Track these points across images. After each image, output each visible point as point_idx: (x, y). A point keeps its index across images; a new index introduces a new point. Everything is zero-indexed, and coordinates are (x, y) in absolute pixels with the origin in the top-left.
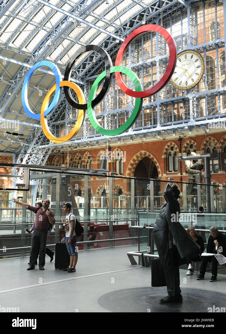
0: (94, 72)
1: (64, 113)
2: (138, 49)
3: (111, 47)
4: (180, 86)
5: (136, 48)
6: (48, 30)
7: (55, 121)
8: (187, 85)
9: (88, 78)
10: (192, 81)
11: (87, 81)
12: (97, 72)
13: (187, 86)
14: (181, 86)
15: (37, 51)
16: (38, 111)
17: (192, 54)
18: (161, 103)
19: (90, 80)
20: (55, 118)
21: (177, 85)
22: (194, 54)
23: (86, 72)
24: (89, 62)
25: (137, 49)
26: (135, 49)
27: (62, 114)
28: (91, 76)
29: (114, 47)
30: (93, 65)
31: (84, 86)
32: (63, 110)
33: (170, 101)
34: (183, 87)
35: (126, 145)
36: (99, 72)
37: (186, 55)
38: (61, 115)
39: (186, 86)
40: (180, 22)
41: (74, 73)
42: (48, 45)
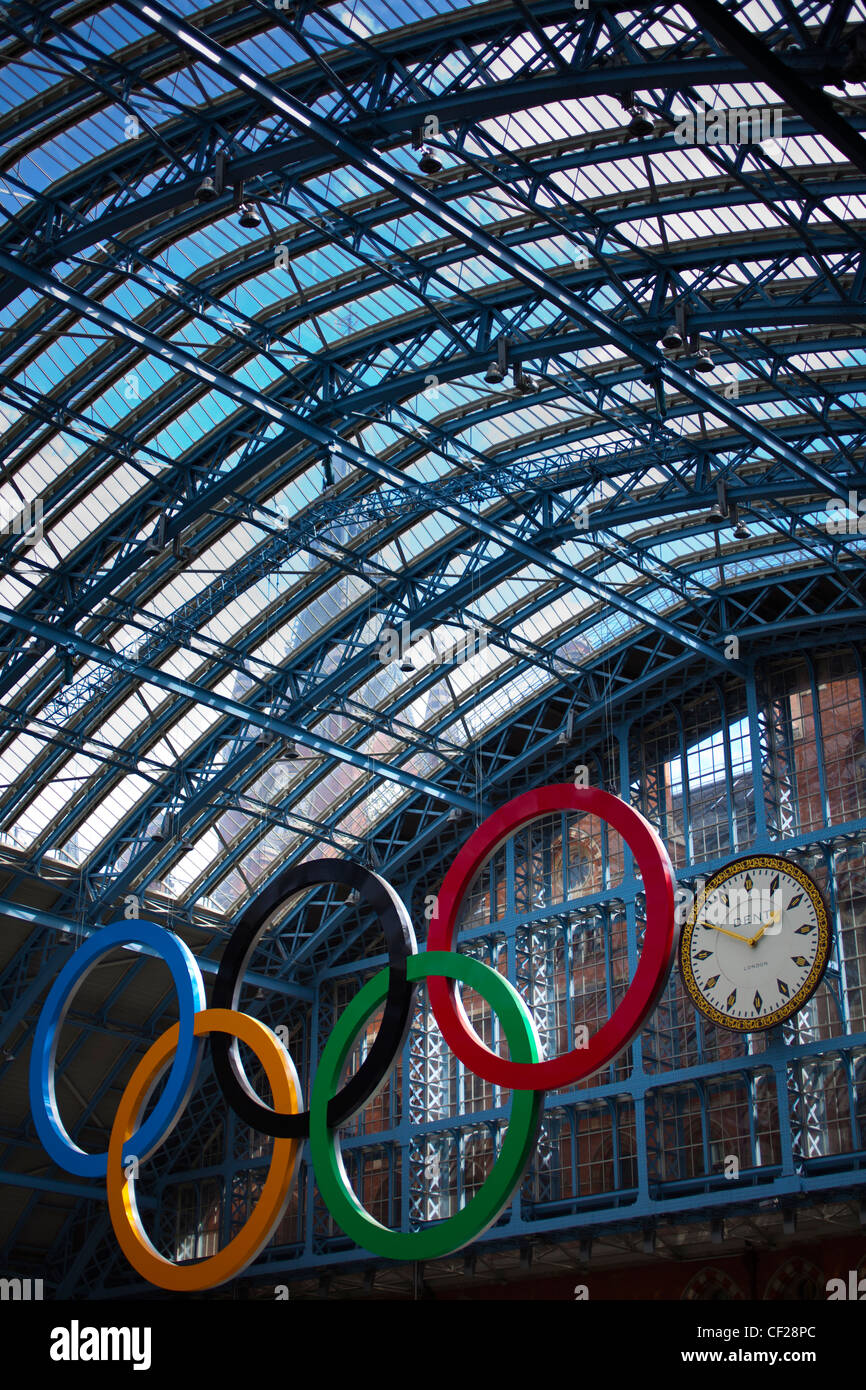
0: (357, 943)
1: (218, 1129)
2: (547, 844)
3: (429, 840)
4: (730, 1013)
5: (538, 841)
6: (155, 776)
7: (178, 1169)
8: (758, 1010)
9: (328, 972)
10: (781, 991)
11: (327, 985)
12: (368, 943)
13: (762, 1014)
14: (736, 1015)
15: (110, 860)
16: (100, 1124)
17: (776, 873)
18: (651, 1089)
19: (337, 978)
20: (179, 1153)
21: (718, 1007)
22: (781, 875)
23: (322, 946)
24: (333, 903)
25: (541, 844)
26: (533, 846)
27: (213, 1136)
28: (343, 960)
29: (424, 852)
30: (353, 915)
31: (310, 1005)
32: (214, 1116)
33: (692, 1081)
34: (742, 1016)
35: (504, 1283)
36: (378, 945)
37: (748, 878)
38: (205, 1141)
39: (756, 1015)
40: (719, 737)
41: (264, 953)
42: (155, 838)
